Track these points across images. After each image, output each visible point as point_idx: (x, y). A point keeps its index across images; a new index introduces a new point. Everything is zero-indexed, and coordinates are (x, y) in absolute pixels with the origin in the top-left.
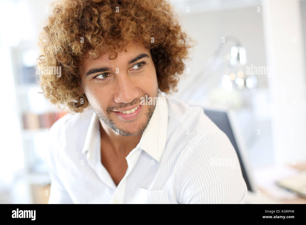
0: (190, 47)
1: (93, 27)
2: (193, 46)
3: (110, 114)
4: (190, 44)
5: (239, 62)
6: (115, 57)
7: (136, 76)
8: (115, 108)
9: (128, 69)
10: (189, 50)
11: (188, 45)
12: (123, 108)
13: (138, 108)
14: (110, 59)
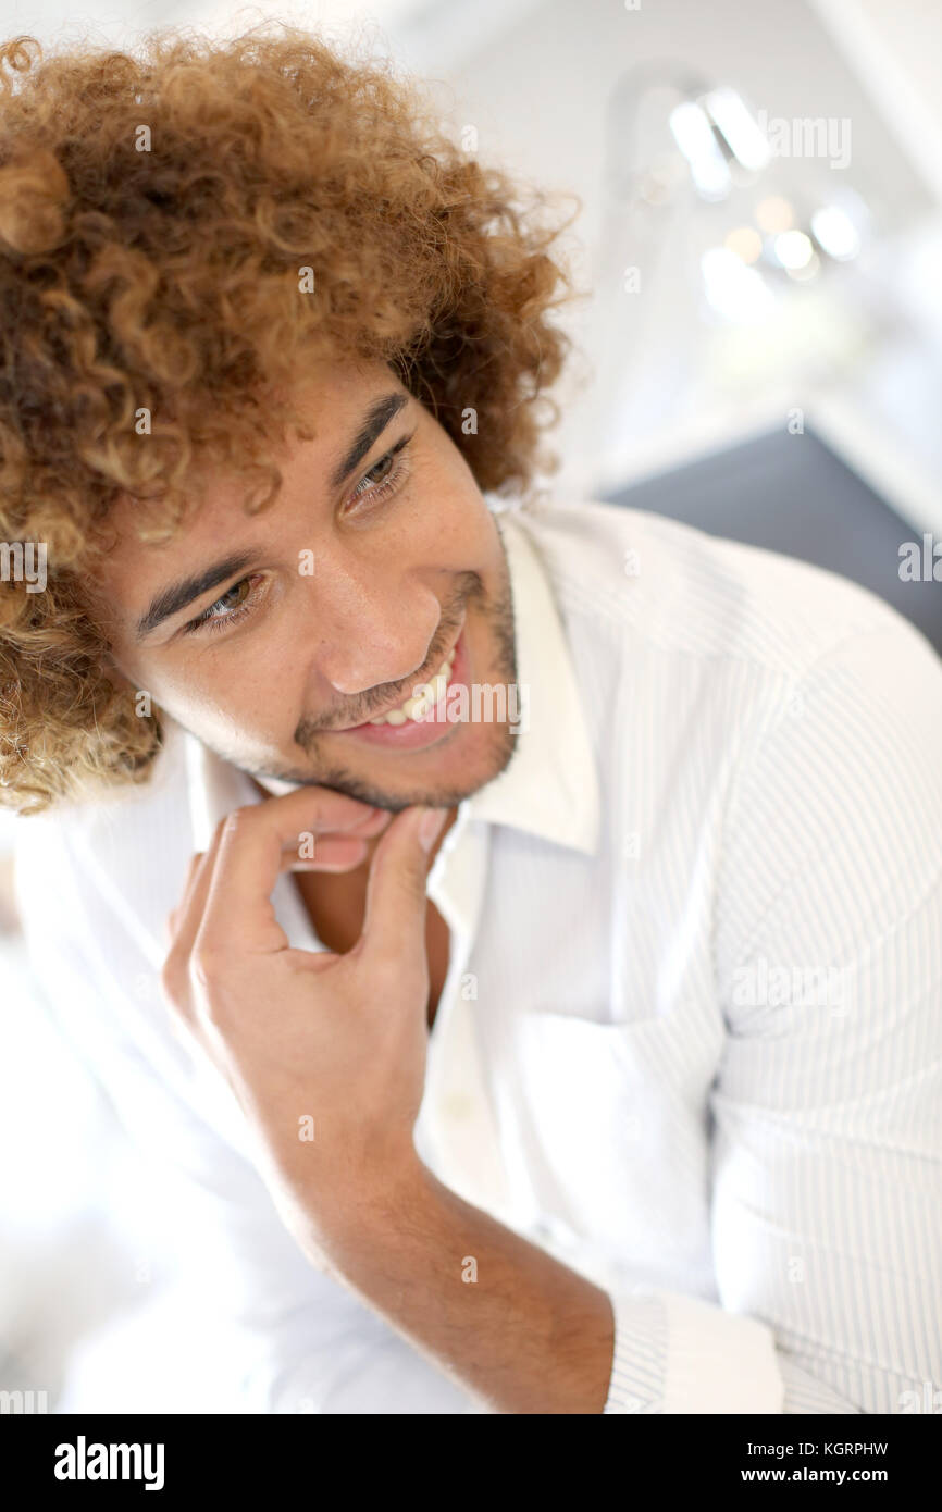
0: (554, 235)
1: (97, 396)
2: (569, 223)
3: (317, 748)
4: (549, 218)
5: (737, 161)
6: (269, 489)
7: (382, 523)
8: (341, 715)
9: (337, 508)
10: (557, 253)
11: (539, 231)
12: (386, 702)
13: (453, 666)
14: (253, 513)
